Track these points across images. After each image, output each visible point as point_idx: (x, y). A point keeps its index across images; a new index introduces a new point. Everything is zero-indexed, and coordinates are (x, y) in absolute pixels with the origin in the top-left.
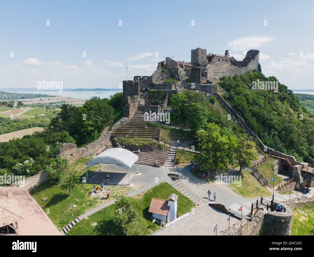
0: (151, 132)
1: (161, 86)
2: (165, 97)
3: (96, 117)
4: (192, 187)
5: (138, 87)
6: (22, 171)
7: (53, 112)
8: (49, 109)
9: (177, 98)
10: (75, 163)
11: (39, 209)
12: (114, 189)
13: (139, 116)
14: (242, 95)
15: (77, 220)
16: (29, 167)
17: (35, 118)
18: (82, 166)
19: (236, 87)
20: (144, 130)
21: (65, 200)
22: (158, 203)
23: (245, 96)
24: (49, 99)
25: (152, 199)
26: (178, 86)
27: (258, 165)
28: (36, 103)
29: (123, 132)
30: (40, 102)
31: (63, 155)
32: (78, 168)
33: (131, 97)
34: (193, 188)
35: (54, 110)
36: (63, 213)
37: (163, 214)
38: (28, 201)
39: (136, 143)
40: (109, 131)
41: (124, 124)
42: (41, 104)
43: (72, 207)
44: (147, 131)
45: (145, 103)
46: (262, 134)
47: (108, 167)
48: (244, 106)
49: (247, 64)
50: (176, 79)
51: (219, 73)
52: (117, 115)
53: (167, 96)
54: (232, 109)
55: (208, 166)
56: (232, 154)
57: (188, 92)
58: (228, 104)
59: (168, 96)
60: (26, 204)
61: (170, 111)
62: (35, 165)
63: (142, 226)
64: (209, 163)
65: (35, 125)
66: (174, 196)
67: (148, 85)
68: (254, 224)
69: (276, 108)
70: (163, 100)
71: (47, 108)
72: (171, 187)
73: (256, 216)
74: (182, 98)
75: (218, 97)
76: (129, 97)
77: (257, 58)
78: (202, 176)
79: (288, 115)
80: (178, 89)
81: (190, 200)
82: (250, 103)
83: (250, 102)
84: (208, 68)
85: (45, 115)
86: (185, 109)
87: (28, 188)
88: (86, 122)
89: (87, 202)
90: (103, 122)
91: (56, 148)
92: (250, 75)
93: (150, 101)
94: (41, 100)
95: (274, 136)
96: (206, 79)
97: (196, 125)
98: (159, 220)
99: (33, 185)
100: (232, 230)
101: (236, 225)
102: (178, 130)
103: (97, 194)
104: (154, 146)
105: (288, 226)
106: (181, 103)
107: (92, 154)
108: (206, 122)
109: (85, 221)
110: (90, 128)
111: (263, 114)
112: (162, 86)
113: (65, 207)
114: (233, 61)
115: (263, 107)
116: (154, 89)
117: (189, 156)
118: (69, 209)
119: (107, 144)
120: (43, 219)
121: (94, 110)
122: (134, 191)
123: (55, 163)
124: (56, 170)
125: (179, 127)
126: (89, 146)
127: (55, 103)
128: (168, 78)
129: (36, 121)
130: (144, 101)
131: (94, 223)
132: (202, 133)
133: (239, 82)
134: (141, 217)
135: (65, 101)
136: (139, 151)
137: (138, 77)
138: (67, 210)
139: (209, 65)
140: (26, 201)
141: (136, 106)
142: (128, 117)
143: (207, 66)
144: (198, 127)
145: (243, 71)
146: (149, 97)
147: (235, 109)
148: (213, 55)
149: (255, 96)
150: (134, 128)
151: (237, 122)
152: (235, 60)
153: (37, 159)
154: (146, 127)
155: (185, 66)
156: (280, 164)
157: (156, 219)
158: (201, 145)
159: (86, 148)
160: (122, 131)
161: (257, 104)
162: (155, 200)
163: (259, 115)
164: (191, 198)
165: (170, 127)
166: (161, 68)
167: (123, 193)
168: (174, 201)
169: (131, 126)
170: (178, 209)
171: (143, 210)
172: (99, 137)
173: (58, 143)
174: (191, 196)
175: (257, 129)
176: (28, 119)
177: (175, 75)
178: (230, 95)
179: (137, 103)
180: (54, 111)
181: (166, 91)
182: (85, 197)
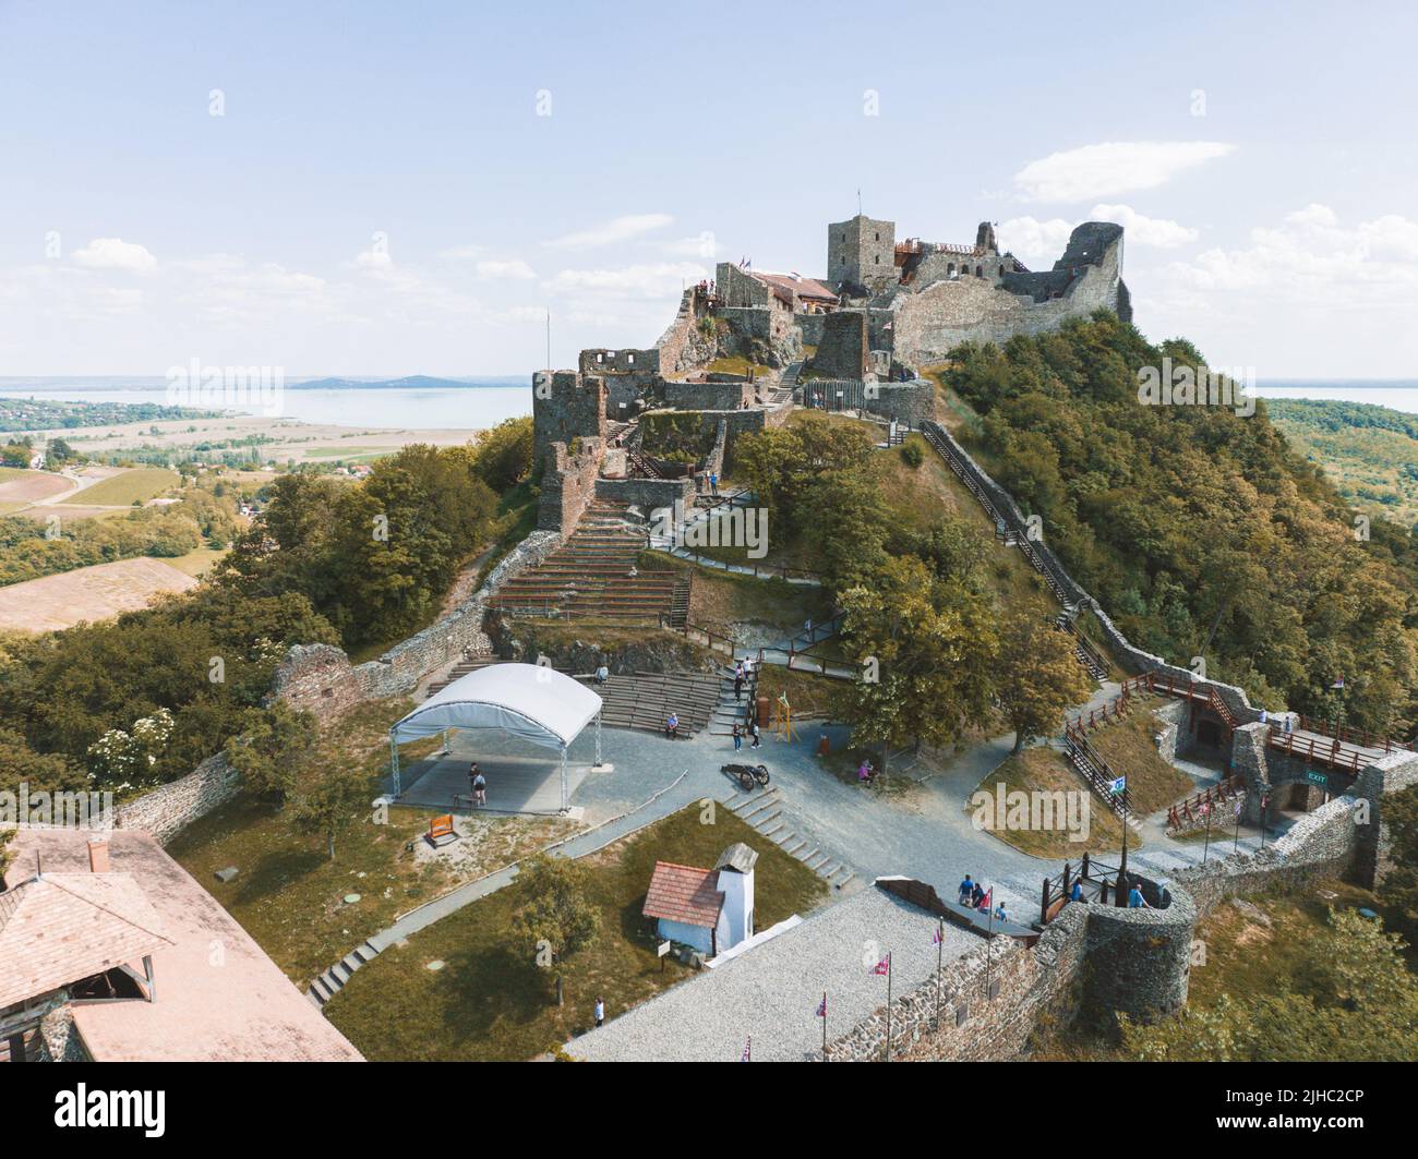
0: (651, 591)
1: (694, 392)
2: (712, 440)
3: (423, 534)
4: (817, 818)
5: (597, 400)
6: (128, 760)
7: (212, 488)
8: (194, 474)
9: (759, 451)
10: (341, 728)
11: (215, 910)
12: (507, 827)
13: (603, 523)
14: (1040, 425)
15: (362, 951)
16: (157, 744)
17: (133, 518)
18: (370, 738)
19: (1017, 391)
20: (626, 584)
21: (313, 877)
22: (681, 879)
23: (1053, 430)
24: (192, 430)
25: (656, 864)
26: (770, 390)
27: (1092, 724)
28: (131, 449)
29: (537, 595)
30: (152, 441)
31: (294, 696)
32: (357, 746)
33: (569, 442)
34: (823, 821)
35: (216, 479)
36: (310, 925)
37: (700, 923)
38: (168, 881)
39: (590, 640)
40: (478, 588)
41: (542, 561)
42: (155, 449)
43: (340, 903)
44: (636, 587)
45: (627, 467)
46: (1117, 596)
47: (478, 741)
48: (1042, 477)
49: (1070, 286)
50: (761, 361)
51: (946, 326)
52: (509, 518)
53: (722, 439)
54: (995, 491)
55: (880, 733)
56: (982, 682)
57: (808, 424)
58: (978, 469)
59: (724, 439)
60: (165, 894)
61: (733, 502)
62: (181, 736)
63: (617, 971)
64: (884, 720)
65: (132, 550)
66: (740, 853)
67: (640, 387)
68: (1044, 956)
69: (1184, 480)
70: (704, 452)
71: (186, 468)
72: (734, 817)
73: (1056, 926)
74: (781, 451)
75: (938, 440)
76: (559, 443)
77: (1115, 260)
78: (858, 774)
79: (1234, 511)
80: (767, 404)
81: (806, 870)
82: (1071, 461)
83: (1074, 457)
84: (897, 311)
85: (177, 500)
86: (795, 493)
87: (159, 830)
88: (382, 557)
89: (401, 883)
90: (453, 553)
91: (260, 664)
92: (1080, 337)
93: (649, 459)
94: (154, 432)
95: (1168, 601)
96: (889, 358)
97: (841, 562)
98: (685, 945)
99: (175, 820)
100: (956, 975)
101: (971, 958)
102: (764, 584)
103: (440, 850)
104: (664, 651)
105: (1174, 960)
106: (778, 468)
107: (411, 687)
108: (881, 549)
109: (398, 954)
110: (398, 581)
111: (1122, 510)
112: (700, 393)
113: (311, 905)
114: (1011, 270)
115: (1126, 479)
116: (667, 405)
117: (810, 690)
118: (330, 911)
119: (468, 643)
120: (233, 948)
121: (414, 501)
122: (586, 835)
123: (266, 729)
124: (268, 757)
125: (770, 572)
126: (396, 654)
127: (220, 447)
128: (725, 356)
129: (135, 531)
130: (624, 460)
131: (432, 960)
132: (861, 598)
133: (1032, 368)
134: (613, 936)
135: (266, 437)
136: (604, 671)
137: (595, 353)
138: (324, 915)
139: (901, 298)
140: (159, 881)
141: (592, 482)
142: (558, 530)
143: (894, 302)
144: (847, 570)
145: (1050, 318)
146: (645, 442)
147: (1007, 490)
148: (921, 245)
149: (1096, 432)
150: (581, 574)
151: (1015, 543)
152: (1018, 267)
153: (186, 713)
154: (634, 572)
155: (800, 297)
156: (1188, 717)
157: (672, 942)
158: (853, 646)
159: (384, 662)
160: (533, 590)
161: (1100, 466)
162: (666, 870)
163: (1109, 513)
164: (813, 860)
165: (732, 570)
166: (696, 313)
167: (541, 843)
168: (742, 873)
169: (568, 567)
170: (758, 902)
171: (620, 908)
172: (437, 614)
173: (266, 643)
174: (814, 852)
175: (1095, 572)
176: (99, 522)
177: (755, 341)
178: (988, 428)
179: (595, 470)
180: (218, 485)
181: (717, 417)
182: (391, 862)
